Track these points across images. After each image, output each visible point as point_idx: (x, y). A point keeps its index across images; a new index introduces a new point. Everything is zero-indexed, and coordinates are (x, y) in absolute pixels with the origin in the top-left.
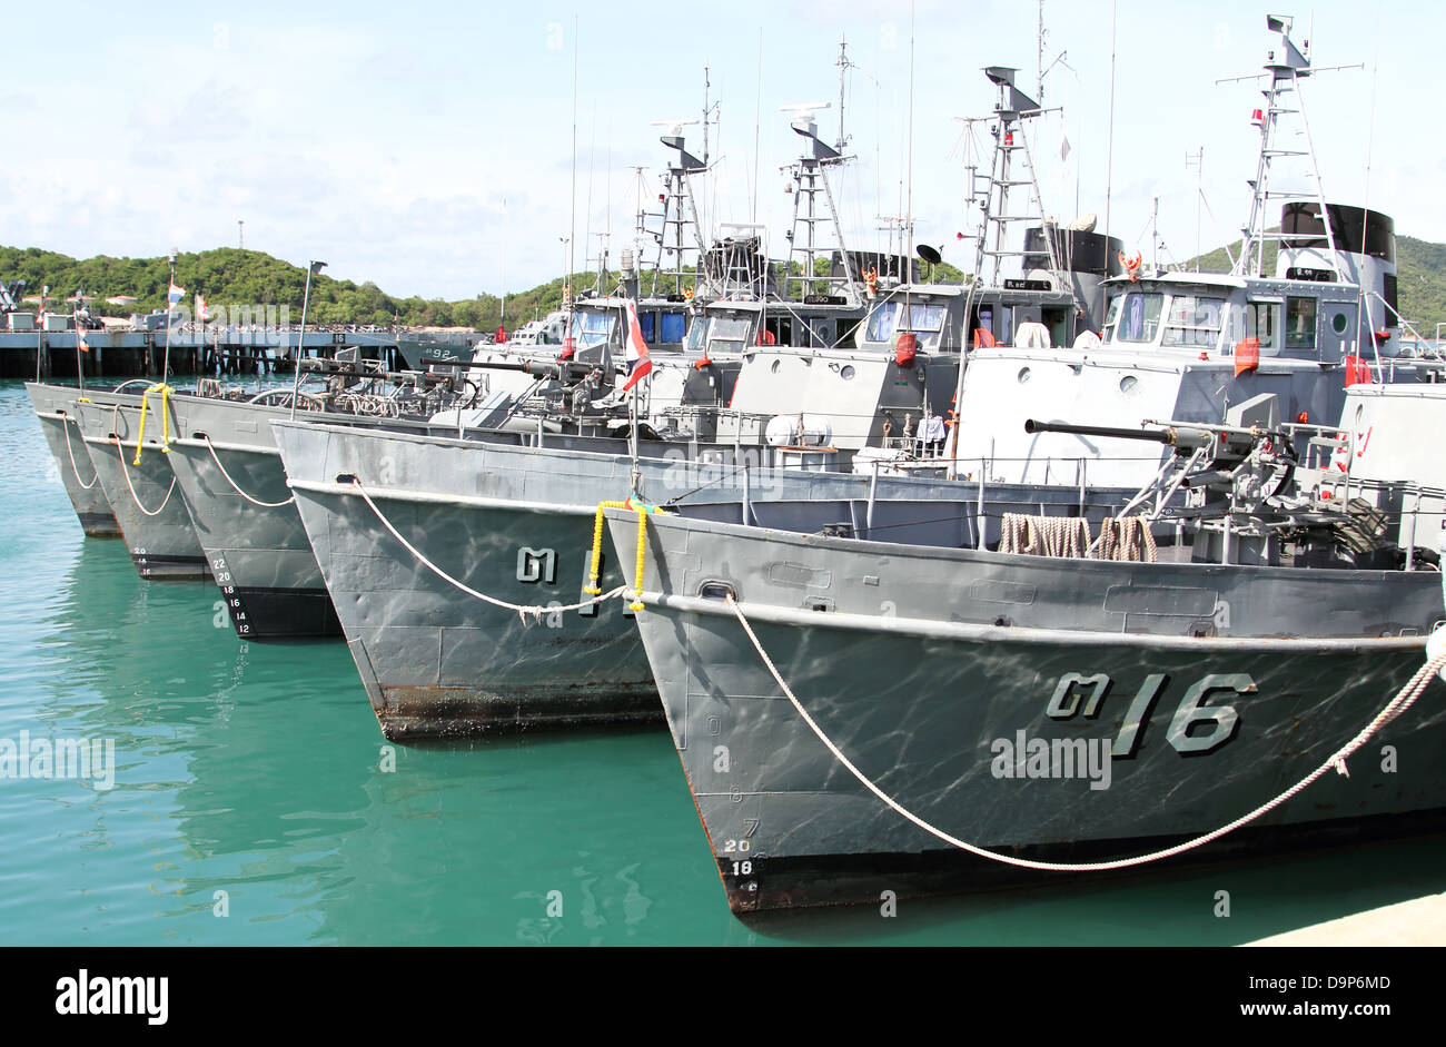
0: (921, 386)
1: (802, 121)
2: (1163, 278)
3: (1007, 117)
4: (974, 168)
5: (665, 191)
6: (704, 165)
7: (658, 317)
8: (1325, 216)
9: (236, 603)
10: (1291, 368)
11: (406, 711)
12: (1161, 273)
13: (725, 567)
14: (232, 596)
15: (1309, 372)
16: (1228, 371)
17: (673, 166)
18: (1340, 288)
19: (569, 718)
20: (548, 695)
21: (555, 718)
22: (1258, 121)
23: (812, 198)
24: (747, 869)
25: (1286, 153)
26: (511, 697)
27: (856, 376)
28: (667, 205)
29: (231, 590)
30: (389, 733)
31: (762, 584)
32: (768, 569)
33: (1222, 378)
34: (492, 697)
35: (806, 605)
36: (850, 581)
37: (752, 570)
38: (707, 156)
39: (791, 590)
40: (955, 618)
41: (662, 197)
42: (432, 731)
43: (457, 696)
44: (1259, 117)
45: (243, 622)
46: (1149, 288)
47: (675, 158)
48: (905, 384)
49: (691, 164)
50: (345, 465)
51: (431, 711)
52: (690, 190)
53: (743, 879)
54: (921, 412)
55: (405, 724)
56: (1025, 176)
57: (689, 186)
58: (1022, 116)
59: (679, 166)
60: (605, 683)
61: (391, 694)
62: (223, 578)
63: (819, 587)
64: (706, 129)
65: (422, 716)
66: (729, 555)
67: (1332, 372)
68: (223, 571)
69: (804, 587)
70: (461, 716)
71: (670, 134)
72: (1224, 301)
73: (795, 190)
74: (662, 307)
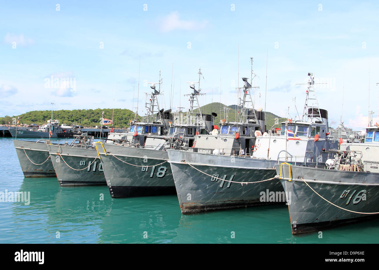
0: (240, 143)
1: (192, 85)
2: (296, 123)
3: (246, 88)
4: (240, 98)
5: (151, 98)
6: (159, 93)
7: (151, 127)
8: (319, 111)
9: (111, 190)
10: (322, 140)
11: (186, 208)
12: (296, 122)
13: (301, 174)
14: (111, 188)
15: (324, 141)
16: (313, 140)
17: (153, 93)
18: (323, 125)
19: (214, 209)
20: (211, 204)
21: (211, 209)
22: (307, 93)
23: (193, 102)
24: (295, 226)
25: (311, 99)
26: (205, 205)
27: (227, 141)
28: (151, 101)
29: (111, 187)
30: (183, 212)
31: (307, 176)
32: (308, 174)
33: (313, 142)
34: (202, 205)
35: (313, 180)
36: (320, 175)
37: (305, 174)
38: (160, 91)
39: (311, 177)
40: (334, 181)
41: (151, 100)
42: (190, 212)
43: (196, 205)
44: (308, 92)
45: (112, 194)
46: (293, 124)
47: (153, 91)
48: (237, 143)
49: (157, 93)
50: (183, 158)
51: (191, 208)
52: (157, 99)
53: (295, 228)
54: (239, 149)
55: (186, 211)
56: (250, 100)
57: (156, 97)
58: (249, 88)
59: (154, 93)
60: (221, 201)
61: (184, 205)
62: (109, 184)
63: (316, 176)
64: (160, 85)
65: (189, 209)
66: (302, 172)
67: (328, 141)
68: (109, 182)
69: (313, 177)
70: (196, 209)
71: (152, 85)
72: (308, 127)
73: (191, 100)
74: (152, 125)
